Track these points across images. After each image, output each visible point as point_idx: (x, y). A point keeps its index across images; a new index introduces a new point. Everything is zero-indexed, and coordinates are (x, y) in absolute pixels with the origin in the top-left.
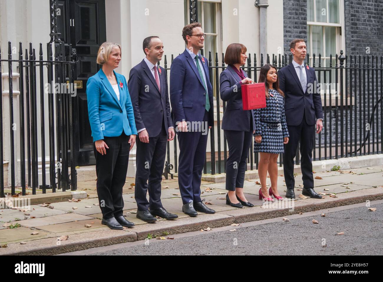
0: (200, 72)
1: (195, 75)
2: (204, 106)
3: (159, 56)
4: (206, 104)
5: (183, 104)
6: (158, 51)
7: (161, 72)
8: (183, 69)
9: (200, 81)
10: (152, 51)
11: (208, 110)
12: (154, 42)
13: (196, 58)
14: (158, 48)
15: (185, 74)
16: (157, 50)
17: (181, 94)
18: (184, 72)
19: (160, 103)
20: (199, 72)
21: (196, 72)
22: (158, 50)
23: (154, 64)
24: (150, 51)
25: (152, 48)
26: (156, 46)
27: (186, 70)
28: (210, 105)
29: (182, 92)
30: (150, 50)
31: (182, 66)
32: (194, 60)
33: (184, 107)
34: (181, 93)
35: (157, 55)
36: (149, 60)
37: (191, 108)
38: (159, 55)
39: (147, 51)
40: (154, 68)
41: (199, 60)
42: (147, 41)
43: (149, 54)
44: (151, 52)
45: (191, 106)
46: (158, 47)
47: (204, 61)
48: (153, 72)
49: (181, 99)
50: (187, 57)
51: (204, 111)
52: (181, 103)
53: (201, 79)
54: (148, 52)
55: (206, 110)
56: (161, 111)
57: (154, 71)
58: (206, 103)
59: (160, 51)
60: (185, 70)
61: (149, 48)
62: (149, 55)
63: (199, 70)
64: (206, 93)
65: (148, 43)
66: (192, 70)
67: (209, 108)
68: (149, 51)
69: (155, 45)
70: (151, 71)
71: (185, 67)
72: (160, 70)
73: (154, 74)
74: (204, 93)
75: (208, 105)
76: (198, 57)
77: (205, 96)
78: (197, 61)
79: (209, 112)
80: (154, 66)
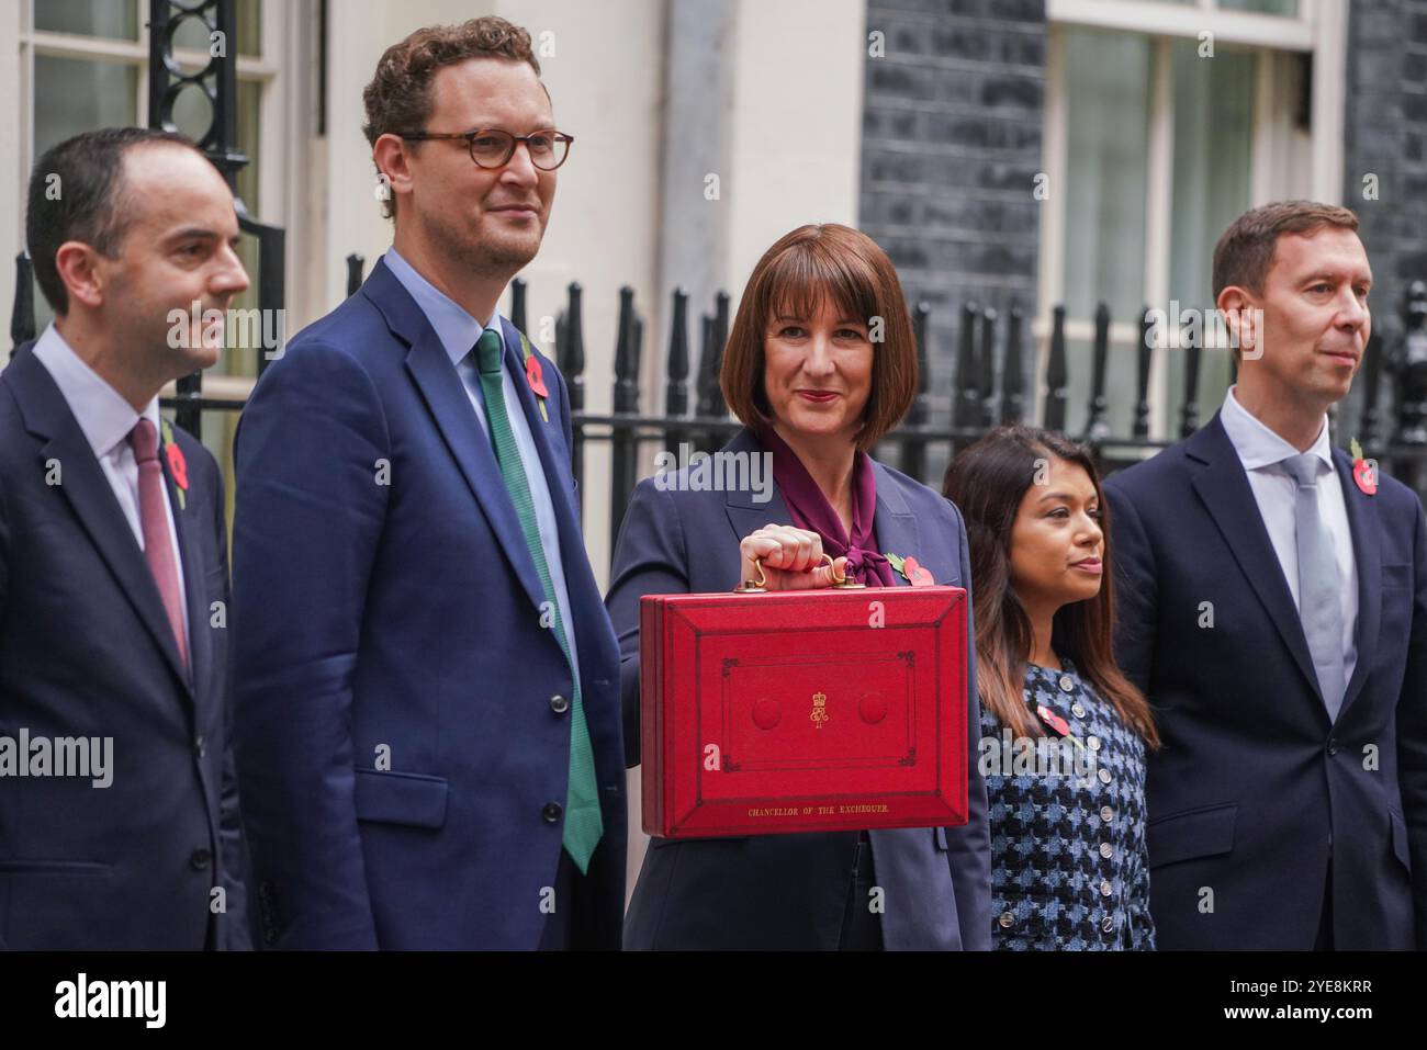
0: (519, 491)
1: (472, 517)
2: (553, 814)
4: (571, 799)
5: (356, 788)
6: (190, 279)
7: (185, 485)
9: (526, 582)
10: (135, 270)
11: (582, 860)
12: (156, 190)
13: (479, 356)
14: (193, 250)
15: (393, 501)
16: (178, 265)
17: (346, 698)
19: (183, 780)
20: (510, 488)
21: (483, 495)
22: (186, 267)
23: (139, 404)
24: (116, 268)
25: (136, 246)
26: (173, 230)
28: (596, 810)
29: (353, 679)
30: (114, 258)
31: (366, 426)
32: (465, 374)
33: (362, 822)
34: (343, 689)
36: (93, 365)
37: (427, 832)
39: (84, 271)
40: (136, 440)
42: (87, 172)
43: (94, 299)
44: (117, 285)
45: (428, 814)
46: (190, 242)
47: (540, 388)
48: (122, 481)
49: (346, 747)
50: (407, 346)
51: (548, 868)
52: (343, 782)
54: (86, 278)
55: (565, 855)
56: (197, 856)
57: (133, 471)
58: (566, 788)
59: (210, 279)
61: (106, 245)
62: (95, 313)
63: (512, 473)
64: (568, 697)
65: (89, 195)
66: (453, 475)
67: (595, 841)
68: (104, 268)
69: (171, 217)
70: (106, 463)
71: (396, 441)
72: (176, 463)
73: (135, 499)
74: (557, 698)
75: (583, 804)
76: (497, 345)
77: (561, 720)
78: (487, 379)
79: (588, 871)
80: (135, 419)
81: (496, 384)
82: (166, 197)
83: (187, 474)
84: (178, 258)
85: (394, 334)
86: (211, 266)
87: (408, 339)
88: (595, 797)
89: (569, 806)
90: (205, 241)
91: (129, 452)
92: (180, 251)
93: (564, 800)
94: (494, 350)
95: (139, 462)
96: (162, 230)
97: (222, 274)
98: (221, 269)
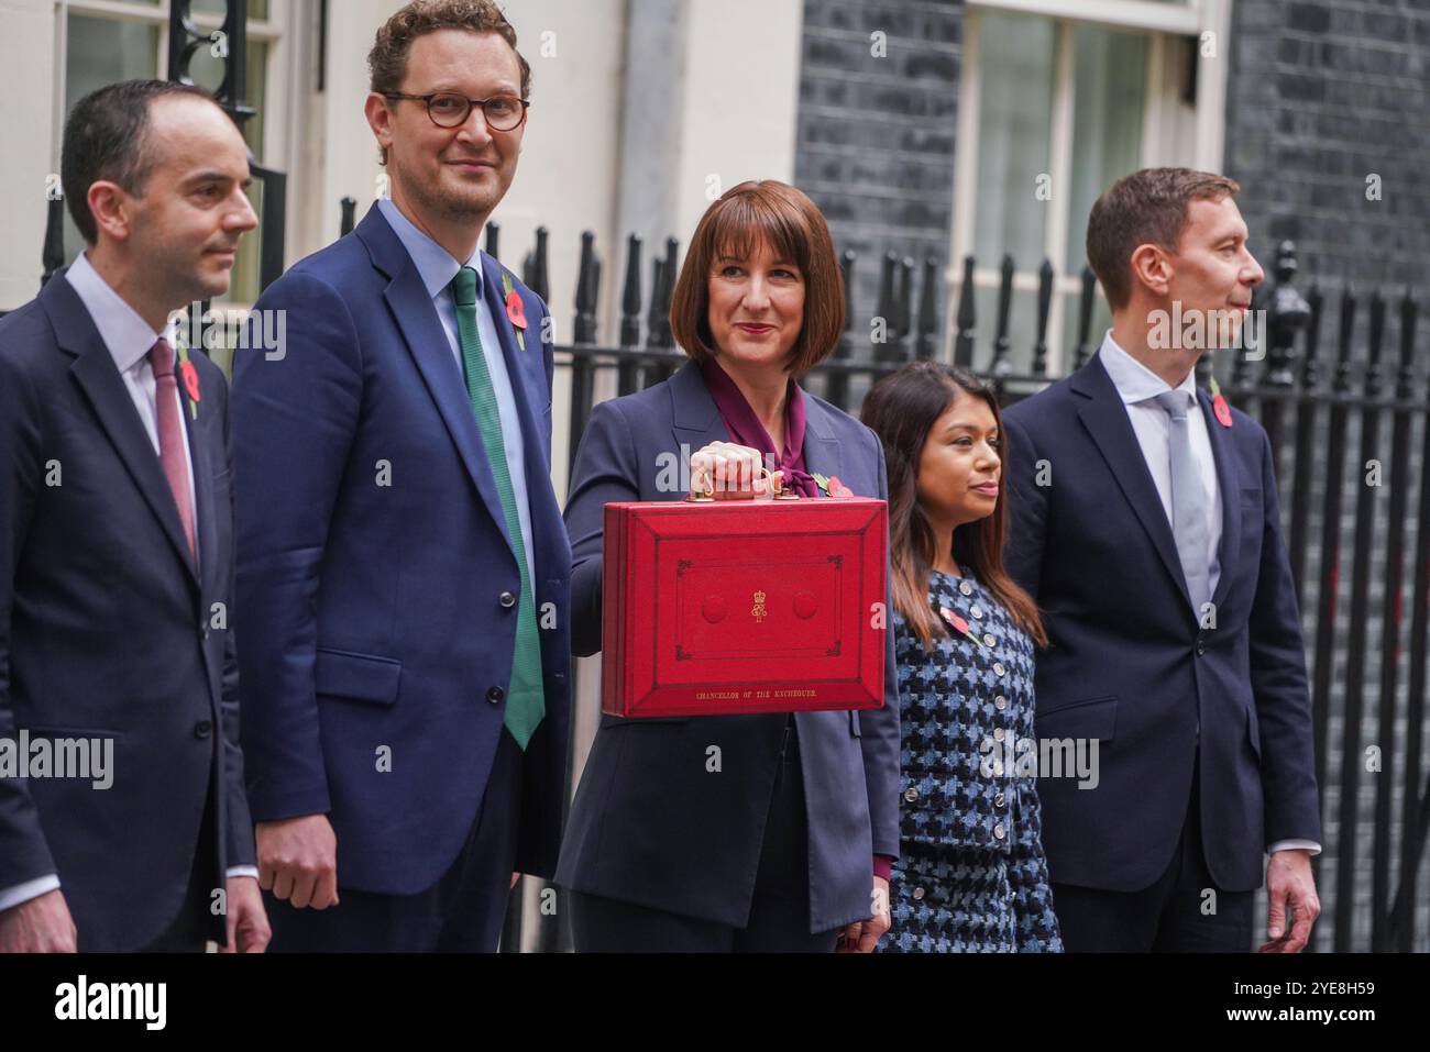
0: (486, 411)
1: (436, 431)
2: (496, 697)
3: (208, 262)
4: (514, 684)
5: (316, 667)
6: (205, 218)
7: (197, 399)
8: (345, 371)
9: (483, 491)
10: (157, 207)
11: (523, 737)
12: (177, 137)
13: (456, 291)
14: (210, 192)
15: (363, 414)
16: (196, 205)
17: (312, 585)
18: (352, 402)
19: (188, 659)
20: (477, 409)
21: (450, 412)
22: (202, 206)
23: (157, 325)
24: (140, 205)
25: (159, 187)
26: (192, 174)
27: (370, 380)
28: (540, 695)
29: (320, 569)
30: (139, 196)
31: (341, 348)
32: (441, 305)
33: (320, 696)
34: (309, 577)
35: (198, 250)
36: (118, 290)
37: (383, 708)
38: (211, 251)
39: (112, 206)
40: (155, 357)
41: (480, 308)
42: (117, 118)
43: (120, 232)
44: (141, 221)
45: (382, 691)
46: (207, 184)
47: (520, 321)
48: (142, 393)
49: (310, 628)
50: (389, 279)
51: (489, 744)
52: (303, 660)
53: (486, 470)
54: (115, 212)
55: (506, 734)
56: (201, 726)
57: (151, 385)
58: (509, 673)
59: (223, 217)
60: (360, 382)
61: (132, 185)
62: (121, 245)
63: (480, 393)
64: (516, 594)
65: (118, 140)
66: (421, 394)
67: (536, 721)
68: (131, 205)
69: (190, 162)
70: (128, 377)
71: (368, 362)
72: (190, 378)
73: (152, 412)
74: (505, 594)
75: (525, 688)
76: (473, 281)
77: (509, 613)
78: (463, 311)
79: (528, 748)
80: (154, 339)
81: (471, 315)
82: (186, 144)
83: (199, 388)
84: (196, 198)
85: (375, 268)
86: (225, 205)
87: (388, 272)
88: (539, 682)
89: (510, 691)
90: (219, 183)
91: (149, 367)
92: (198, 192)
93: (506, 684)
94: (470, 285)
95: (157, 377)
96: (182, 173)
97: (233, 213)
98: (233, 208)
